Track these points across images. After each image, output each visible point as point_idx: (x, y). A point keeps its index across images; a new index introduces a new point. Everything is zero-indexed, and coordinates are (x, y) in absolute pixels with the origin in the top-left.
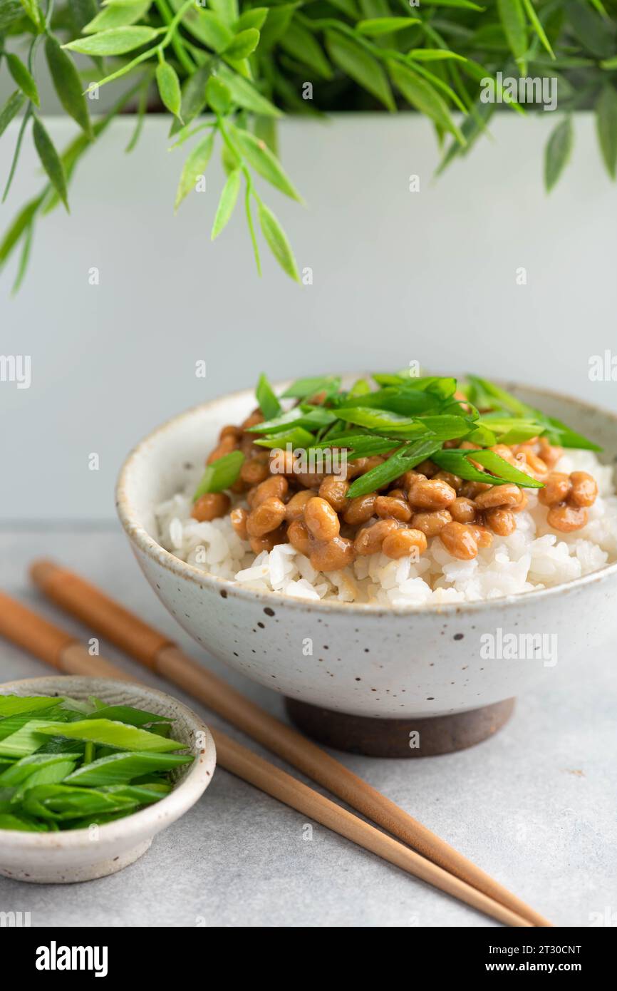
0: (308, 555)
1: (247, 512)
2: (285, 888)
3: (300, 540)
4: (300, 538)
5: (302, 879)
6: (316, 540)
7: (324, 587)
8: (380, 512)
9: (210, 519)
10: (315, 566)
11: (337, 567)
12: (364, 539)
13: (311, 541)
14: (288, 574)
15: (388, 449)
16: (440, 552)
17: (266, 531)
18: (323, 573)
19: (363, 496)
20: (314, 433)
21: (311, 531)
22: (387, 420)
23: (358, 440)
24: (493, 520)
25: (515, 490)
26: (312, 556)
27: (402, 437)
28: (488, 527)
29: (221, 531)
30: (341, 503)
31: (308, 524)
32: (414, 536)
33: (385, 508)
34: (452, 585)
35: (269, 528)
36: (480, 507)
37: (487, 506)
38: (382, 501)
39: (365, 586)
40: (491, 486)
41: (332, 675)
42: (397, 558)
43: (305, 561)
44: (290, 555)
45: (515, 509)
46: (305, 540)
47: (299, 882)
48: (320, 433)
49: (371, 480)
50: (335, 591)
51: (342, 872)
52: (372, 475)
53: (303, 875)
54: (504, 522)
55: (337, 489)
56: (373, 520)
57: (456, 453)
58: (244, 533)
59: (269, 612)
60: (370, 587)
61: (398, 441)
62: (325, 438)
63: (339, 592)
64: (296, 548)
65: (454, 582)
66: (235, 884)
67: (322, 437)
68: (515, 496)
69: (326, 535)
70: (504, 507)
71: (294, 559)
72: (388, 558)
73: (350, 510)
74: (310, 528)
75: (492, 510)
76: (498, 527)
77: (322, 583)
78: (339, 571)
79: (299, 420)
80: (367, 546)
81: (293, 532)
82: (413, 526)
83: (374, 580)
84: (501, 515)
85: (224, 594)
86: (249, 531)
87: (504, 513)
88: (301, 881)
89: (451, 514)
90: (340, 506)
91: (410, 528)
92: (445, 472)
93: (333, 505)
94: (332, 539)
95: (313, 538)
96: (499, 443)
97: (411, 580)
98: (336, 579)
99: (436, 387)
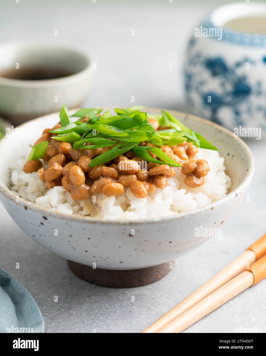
0: (70, 192)
1: (45, 170)
2: (97, 301)
3: (67, 185)
4: (67, 184)
5: (105, 297)
6: (74, 185)
7: (77, 207)
8: (104, 174)
9: (31, 172)
10: (73, 197)
11: (82, 198)
12: (95, 185)
13: (71, 185)
14: (61, 200)
15: (111, 145)
16: (130, 195)
17: (53, 179)
18: (77, 200)
19: (98, 166)
20: (81, 135)
21: (71, 181)
22: (113, 131)
23: (97, 140)
24: (157, 181)
25: (167, 167)
26: (71, 193)
27: (119, 139)
28: (154, 184)
29: (35, 178)
30: (87, 169)
31: (70, 177)
32: (118, 186)
33: (106, 172)
34: (134, 210)
35: (54, 177)
36: (151, 174)
37: (154, 174)
38: (104, 169)
39: (95, 208)
40: (158, 164)
41: (75, 249)
42: (109, 196)
43: (69, 195)
44: (62, 192)
45: (168, 176)
46: (69, 185)
47: (103, 298)
48: (83, 135)
49: (101, 159)
50: (82, 209)
51: (122, 295)
52: (102, 157)
53: (105, 296)
54: (161, 182)
55: (86, 162)
56: (101, 177)
57: (143, 148)
58: (43, 179)
59: (45, 218)
60: (98, 208)
61: (116, 141)
62: (85, 138)
63: (83, 210)
64: (65, 188)
65: (135, 209)
66: (75, 299)
67: (84, 137)
68: (167, 170)
69: (78, 183)
70: (162, 175)
71: (64, 193)
72: (105, 196)
73: (91, 172)
74: (71, 179)
75: (157, 176)
76: (159, 184)
77: (76, 205)
78: (84, 200)
79: (75, 128)
80: (96, 189)
81: (64, 181)
82: (118, 181)
83: (99, 205)
84: (160, 179)
85: (26, 208)
86: (46, 179)
87: (162, 178)
88: (104, 298)
89: (137, 176)
90: (86, 170)
91: (117, 182)
92: (138, 157)
93: (83, 169)
94: (81, 185)
95: (72, 184)
96: (165, 145)
97: (115, 207)
98: (82, 204)
99: (139, 116)
